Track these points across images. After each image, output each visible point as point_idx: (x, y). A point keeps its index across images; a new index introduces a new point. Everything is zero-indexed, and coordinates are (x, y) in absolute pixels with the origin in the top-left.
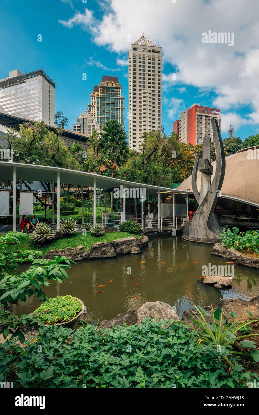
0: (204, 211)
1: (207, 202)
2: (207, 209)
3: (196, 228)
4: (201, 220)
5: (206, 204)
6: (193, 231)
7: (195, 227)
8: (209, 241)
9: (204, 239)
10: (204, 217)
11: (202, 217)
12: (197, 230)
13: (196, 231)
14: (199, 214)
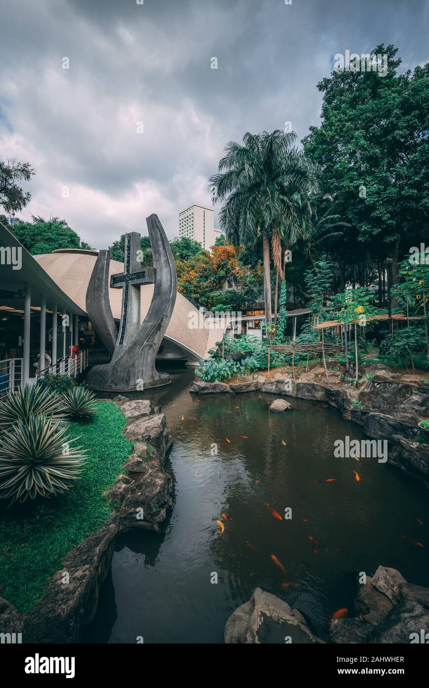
0: (155, 343)
1: (160, 330)
2: (159, 339)
3: (142, 369)
4: (149, 356)
5: (159, 332)
6: (136, 374)
7: (140, 368)
8: (155, 385)
9: (149, 383)
10: (154, 351)
11: (151, 351)
12: (143, 372)
13: (141, 373)
14: (148, 347)
